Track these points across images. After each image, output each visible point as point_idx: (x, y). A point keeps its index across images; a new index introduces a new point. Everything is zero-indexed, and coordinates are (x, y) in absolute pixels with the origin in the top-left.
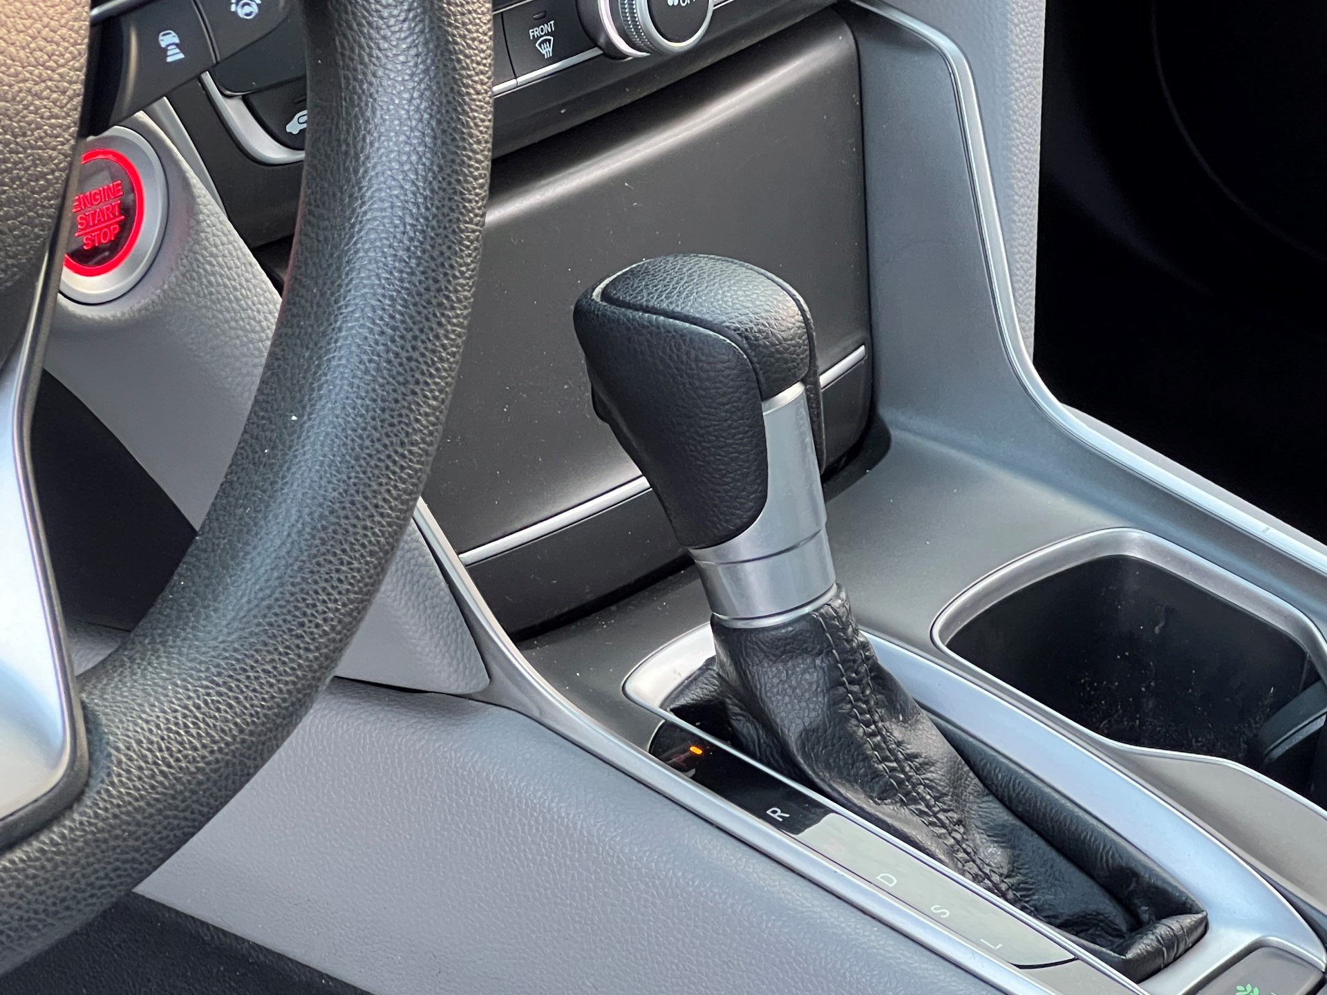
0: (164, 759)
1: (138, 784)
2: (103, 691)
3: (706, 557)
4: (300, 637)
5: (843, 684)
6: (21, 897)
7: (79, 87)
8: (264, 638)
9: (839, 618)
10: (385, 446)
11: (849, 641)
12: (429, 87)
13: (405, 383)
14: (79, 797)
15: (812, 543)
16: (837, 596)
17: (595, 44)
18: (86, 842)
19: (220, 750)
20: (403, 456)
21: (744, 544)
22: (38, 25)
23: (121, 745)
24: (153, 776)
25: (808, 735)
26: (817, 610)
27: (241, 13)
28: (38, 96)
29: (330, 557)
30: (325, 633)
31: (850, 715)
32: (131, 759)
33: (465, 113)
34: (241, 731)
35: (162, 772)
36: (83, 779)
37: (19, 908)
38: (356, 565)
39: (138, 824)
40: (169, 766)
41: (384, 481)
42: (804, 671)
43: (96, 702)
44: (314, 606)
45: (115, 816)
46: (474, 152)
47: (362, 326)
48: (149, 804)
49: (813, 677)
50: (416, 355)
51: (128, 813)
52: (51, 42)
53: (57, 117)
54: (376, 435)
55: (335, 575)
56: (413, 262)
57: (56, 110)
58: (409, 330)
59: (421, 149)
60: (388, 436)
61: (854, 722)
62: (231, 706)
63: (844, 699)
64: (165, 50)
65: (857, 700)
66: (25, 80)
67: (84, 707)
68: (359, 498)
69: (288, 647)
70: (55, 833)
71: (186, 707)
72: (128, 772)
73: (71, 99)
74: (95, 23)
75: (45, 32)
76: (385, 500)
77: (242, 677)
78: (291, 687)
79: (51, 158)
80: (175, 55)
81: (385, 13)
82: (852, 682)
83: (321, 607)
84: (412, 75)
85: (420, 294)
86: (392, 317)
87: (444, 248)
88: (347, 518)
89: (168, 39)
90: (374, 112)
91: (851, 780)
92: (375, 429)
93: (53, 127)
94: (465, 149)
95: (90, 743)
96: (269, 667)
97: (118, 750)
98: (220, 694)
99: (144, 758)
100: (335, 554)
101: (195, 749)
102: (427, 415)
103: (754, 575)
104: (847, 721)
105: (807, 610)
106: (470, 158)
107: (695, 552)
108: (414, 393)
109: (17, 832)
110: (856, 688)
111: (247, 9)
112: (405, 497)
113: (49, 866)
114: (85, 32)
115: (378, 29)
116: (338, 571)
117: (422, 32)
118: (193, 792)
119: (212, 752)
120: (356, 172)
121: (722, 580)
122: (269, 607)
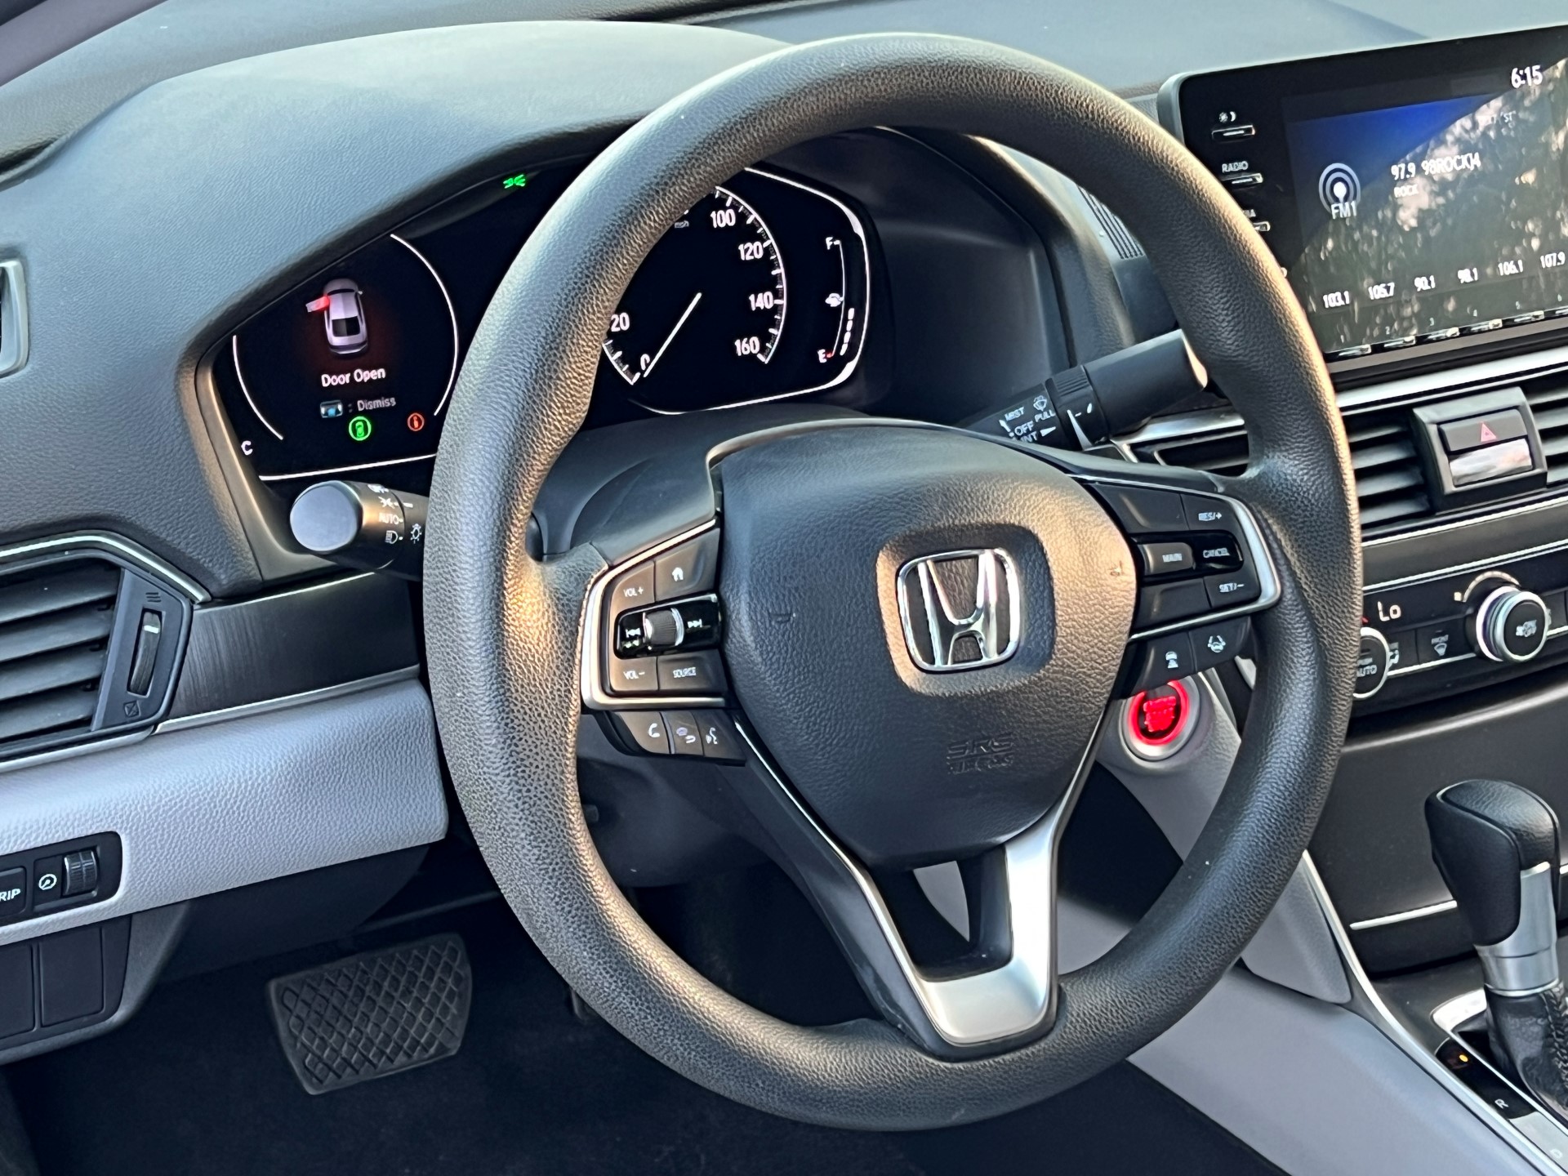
0: (1096, 1026)
1: (1079, 1035)
2: (1073, 984)
3: (1484, 951)
4: (1184, 977)
5: (1552, 1036)
6: (1005, 1079)
7: (1114, 674)
8: (1164, 974)
9: (1555, 998)
10: (1252, 887)
11: (1560, 1013)
12: (1312, 703)
13: (1270, 856)
14: (1045, 1035)
15: (1546, 953)
16: (1557, 986)
17: (1471, 650)
18: (1045, 1059)
19: (1128, 1027)
20: (1261, 894)
21: (1507, 946)
22: (1096, 641)
23: (1074, 1013)
24: (1088, 1032)
25: (1528, 1062)
26: (1543, 992)
27: (1213, 648)
28: (1089, 676)
29: (1209, 939)
30: (1198, 978)
31: (1555, 1055)
32: (1078, 1021)
33: (1330, 720)
34: (1141, 1019)
35: (1093, 1032)
36: (1051, 1025)
37: (1003, 1084)
38: (1223, 945)
39: (1075, 1056)
40: (1097, 1029)
41: (1248, 905)
42: (1531, 1025)
43: (1067, 988)
44: (1195, 963)
45: (1063, 1049)
46: (1332, 741)
47: (1253, 822)
48: (1082, 1046)
49: (1536, 1029)
50: (1279, 842)
51: (1070, 1049)
52: (1101, 649)
53: (1097, 688)
54: (1248, 880)
55: (1210, 949)
56: (1287, 793)
57: (1098, 684)
58: (1277, 828)
59: (1302, 735)
60: (1254, 881)
61: (1556, 1059)
62: (1138, 1006)
63: (1552, 1045)
64: (1168, 661)
65: (1561, 1047)
66: (1083, 667)
67: (1060, 988)
68: (1232, 911)
69: (1176, 982)
70: (1030, 1050)
71: (1114, 1001)
72: (1075, 1027)
73: (1108, 680)
74: (1129, 645)
75: (1100, 644)
76: (1246, 915)
77: (1148, 992)
78: (1173, 1002)
79: (1091, 708)
80: (1173, 665)
81: (1295, 660)
82: (1559, 1036)
83: (1199, 964)
84: (1304, 696)
85: (1287, 811)
86: (1270, 820)
87: (1305, 789)
88: (1223, 920)
89: (1171, 656)
90: (1281, 711)
91: (1550, 1093)
92: (1248, 876)
93: (1094, 693)
94: (1326, 738)
95: (1058, 1008)
96: (1163, 990)
97: (1072, 1015)
98: (1134, 998)
99: (1085, 1022)
100: (1212, 938)
101: (1114, 1023)
102: (1279, 875)
103: (1510, 966)
104: (1553, 1058)
105: (1539, 990)
106: (1328, 744)
107: (1477, 947)
108: (1274, 862)
109: (1012, 1044)
110: (1560, 1040)
111: (1217, 647)
112: (1258, 915)
113: (1023, 1066)
114: (1122, 648)
115: (1291, 667)
116: (1213, 947)
117: (1313, 673)
118: (1109, 1046)
119: (1123, 1027)
120: (1266, 740)
121: (1492, 964)
122: (1171, 959)
